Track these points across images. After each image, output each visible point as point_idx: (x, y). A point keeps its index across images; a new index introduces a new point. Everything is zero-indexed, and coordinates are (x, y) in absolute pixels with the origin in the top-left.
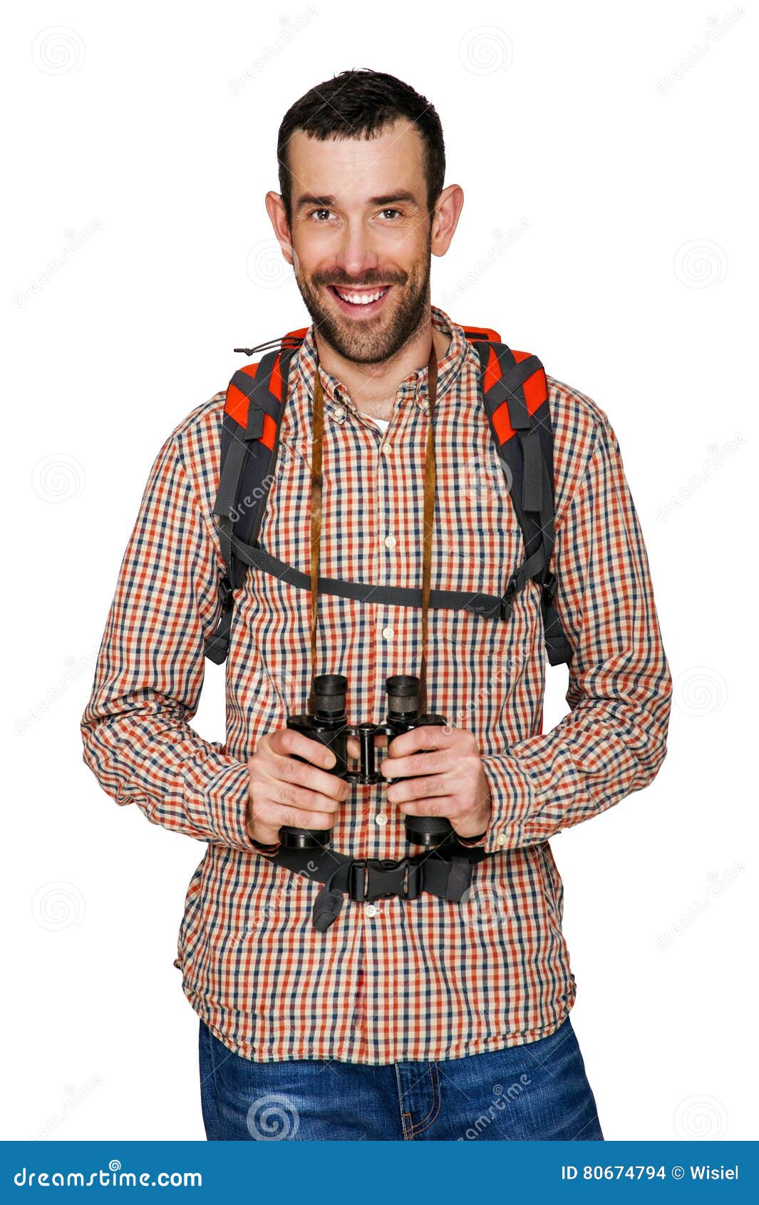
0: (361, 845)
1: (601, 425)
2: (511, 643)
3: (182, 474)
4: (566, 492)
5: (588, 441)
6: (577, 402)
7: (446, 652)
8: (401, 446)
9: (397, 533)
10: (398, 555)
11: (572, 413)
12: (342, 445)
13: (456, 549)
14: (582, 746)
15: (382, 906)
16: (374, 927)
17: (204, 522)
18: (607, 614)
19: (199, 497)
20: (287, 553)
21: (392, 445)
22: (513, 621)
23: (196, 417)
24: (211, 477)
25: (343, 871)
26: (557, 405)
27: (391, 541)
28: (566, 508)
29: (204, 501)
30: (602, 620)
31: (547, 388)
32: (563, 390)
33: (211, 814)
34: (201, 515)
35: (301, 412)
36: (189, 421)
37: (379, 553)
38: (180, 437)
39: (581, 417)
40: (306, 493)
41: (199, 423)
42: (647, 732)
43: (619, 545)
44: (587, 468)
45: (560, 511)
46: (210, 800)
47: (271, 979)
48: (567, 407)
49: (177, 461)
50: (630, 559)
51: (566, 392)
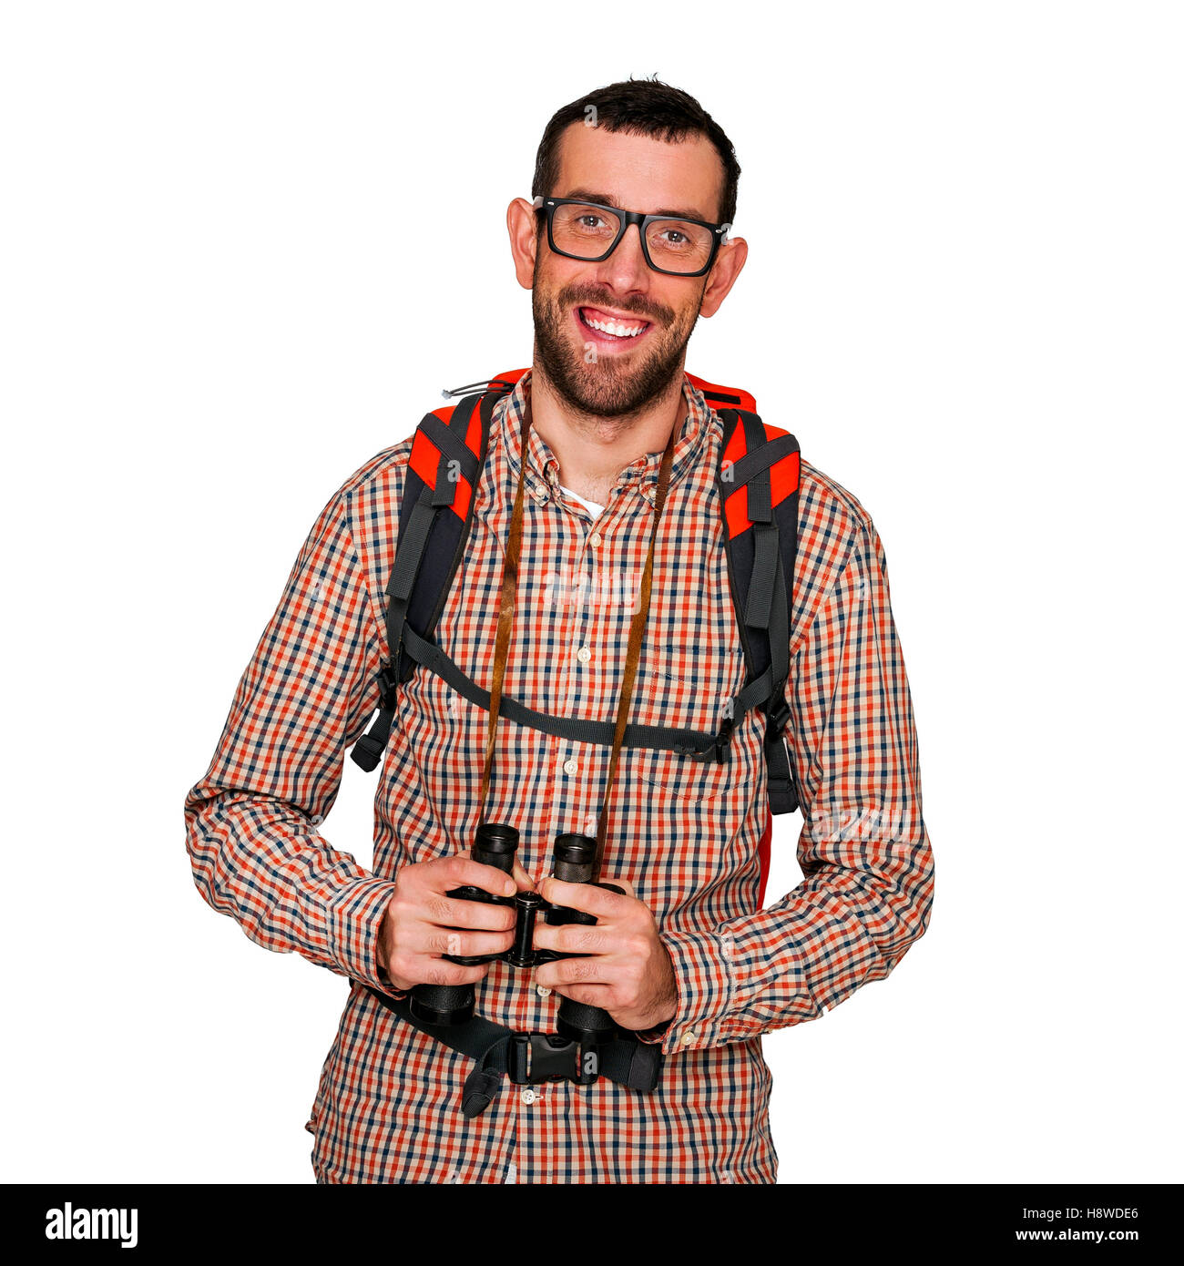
0: (518, 1017)
1: (863, 529)
2: (727, 787)
3: (348, 542)
4: (809, 606)
5: (843, 547)
6: (836, 499)
7: (639, 795)
8: (614, 538)
9: (593, 645)
10: (592, 672)
11: (827, 512)
12: (541, 529)
13: (662, 669)
14: (810, 924)
15: (543, 1091)
16: (530, 1117)
17: (369, 602)
18: (846, 764)
19: (366, 572)
20: (464, 655)
21: (603, 536)
22: (730, 762)
23: (372, 471)
24: (384, 549)
25: (500, 1047)
26: (810, 500)
27: (585, 655)
28: (807, 626)
29: (372, 577)
30: (839, 771)
31: (800, 477)
32: (820, 482)
33: (332, 933)
34: (366, 593)
35: (498, 478)
36: (362, 477)
37: (569, 668)
38: (349, 495)
39: (838, 517)
40: (496, 582)
41: (375, 480)
42: (898, 914)
43: (869, 680)
44: (837, 580)
45: (799, 629)
46: (333, 915)
47: (402, 1161)
48: (822, 504)
49: (343, 525)
50: (882, 699)
51: (824, 485)
